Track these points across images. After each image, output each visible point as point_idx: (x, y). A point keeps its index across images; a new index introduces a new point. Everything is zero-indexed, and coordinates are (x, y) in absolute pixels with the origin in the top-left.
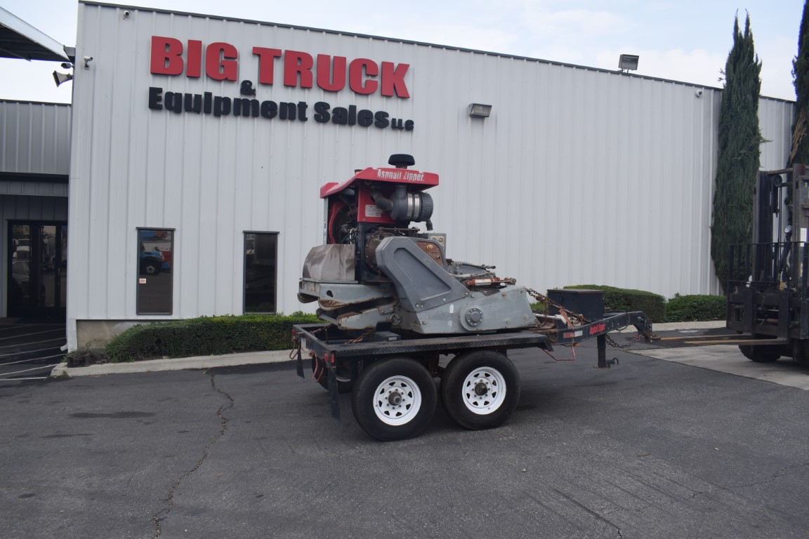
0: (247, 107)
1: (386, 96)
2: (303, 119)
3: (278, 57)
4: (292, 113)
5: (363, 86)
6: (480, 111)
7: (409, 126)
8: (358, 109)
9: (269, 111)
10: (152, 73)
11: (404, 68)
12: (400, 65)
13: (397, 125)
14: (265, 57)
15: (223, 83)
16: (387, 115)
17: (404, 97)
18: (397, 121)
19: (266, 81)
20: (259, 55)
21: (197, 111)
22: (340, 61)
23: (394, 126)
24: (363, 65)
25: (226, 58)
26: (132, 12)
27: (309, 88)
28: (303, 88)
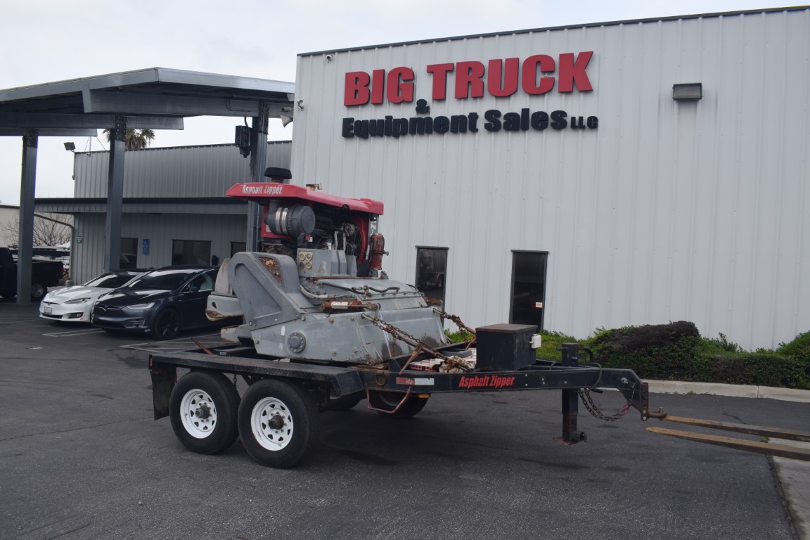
0: (424, 126)
1: (566, 92)
3: (451, 71)
4: (463, 125)
5: (538, 85)
6: (684, 93)
7: (593, 123)
8: (532, 112)
9: (442, 126)
10: (345, 106)
11: (587, 57)
12: (581, 54)
13: (577, 124)
14: (439, 72)
15: (402, 105)
17: (587, 90)
18: (577, 118)
19: (440, 97)
20: (433, 72)
21: (381, 134)
22: (513, 62)
23: (574, 127)
24: (538, 63)
25: (404, 81)
26: (333, 55)
27: (481, 97)
28: (475, 98)
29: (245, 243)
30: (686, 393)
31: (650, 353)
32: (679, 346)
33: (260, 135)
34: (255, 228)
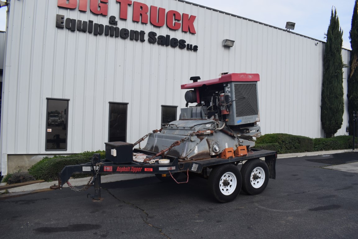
0: (114, 31)
2: (143, 40)
4: (137, 36)
6: (229, 44)
7: (195, 49)
8: (171, 37)
9: (124, 34)
10: (58, 6)
15: (99, 16)
16: (185, 41)
18: (190, 45)
20: (120, 3)
21: (84, 31)
23: (188, 49)
27: (146, 24)
28: (143, 23)
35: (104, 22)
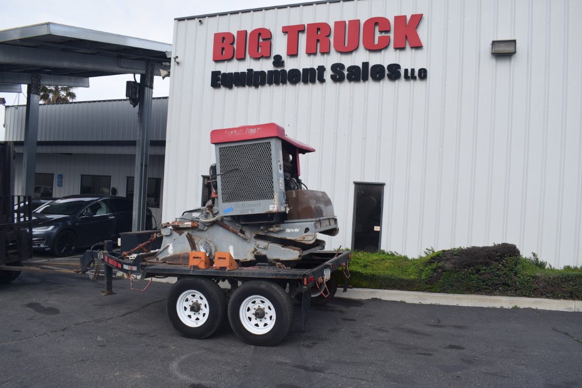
0: (280, 77)
1: (400, 48)
2: (322, 81)
3: (303, 31)
4: (312, 76)
5: (376, 42)
6: (502, 48)
7: (423, 74)
8: (371, 65)
9: (294, 77)
10: (214, 61)
11: (418, 19)
12: (413, 16)
13: (409, 75)
14: (292, 32)
15: (261, 60)
16: (398, 66)
17: (418, 46)
18: (409, 71)
19: (293, 53)
20: (287, 32)
21: (243, 85)
22: (355, 23)
23: (407, 77)
24: (376, 24)
25: (263, 39)
26: (204, 19)
27: (328, 53)
28: (323, 53)
29: (134, 177)
30: (511, 307)
31: (478, 271)
32: (503, 265)
33: (147, 89)
34: (142, 165)
35: (266, 66)
